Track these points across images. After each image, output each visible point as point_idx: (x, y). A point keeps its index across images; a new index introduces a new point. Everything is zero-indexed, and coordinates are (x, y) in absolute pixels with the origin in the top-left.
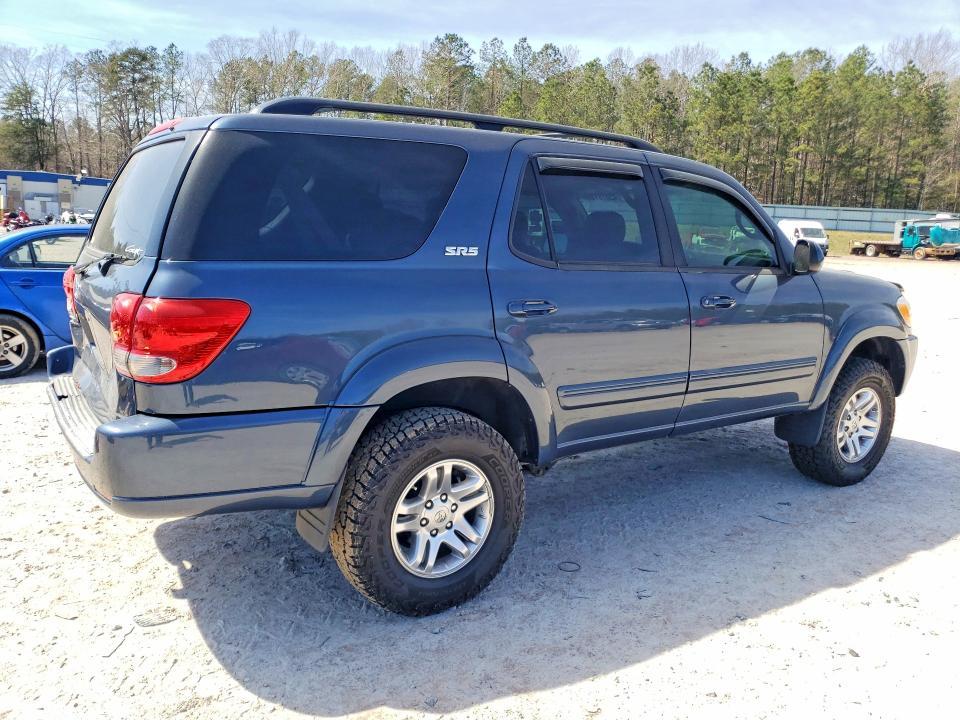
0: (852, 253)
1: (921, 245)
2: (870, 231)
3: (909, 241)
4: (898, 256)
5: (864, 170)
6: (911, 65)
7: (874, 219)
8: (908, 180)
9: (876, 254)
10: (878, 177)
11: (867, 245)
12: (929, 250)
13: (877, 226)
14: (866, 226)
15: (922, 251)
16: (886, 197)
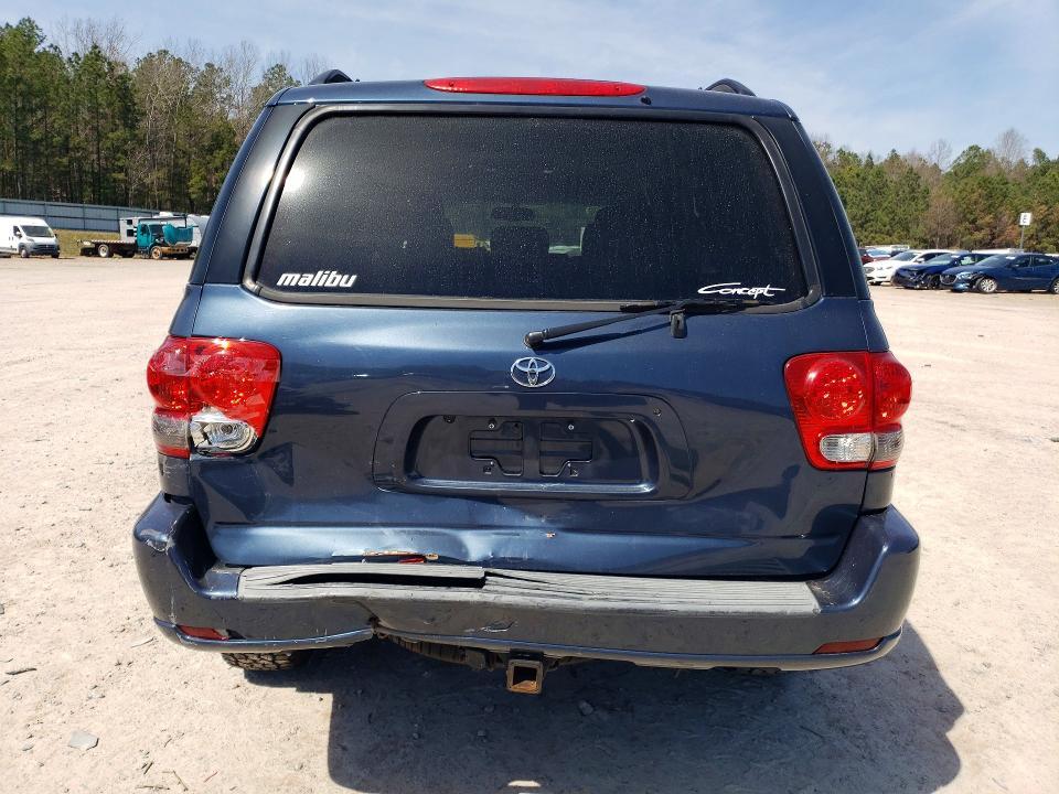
0: (82, 255)
1: (156, 244)
2: (85, 230)
3: (144, 240)
4: (131, 256)
5: (65, 160)
6: (97, 50)
7: (87, 216)
8: (115, 175)
9: (110, 255)
10: (80, 169)
11: (98, 245)
12: (165, 249)
13: (90, 224)
14: (80, 223)
15: (158, 250)
16: (93, 192)
